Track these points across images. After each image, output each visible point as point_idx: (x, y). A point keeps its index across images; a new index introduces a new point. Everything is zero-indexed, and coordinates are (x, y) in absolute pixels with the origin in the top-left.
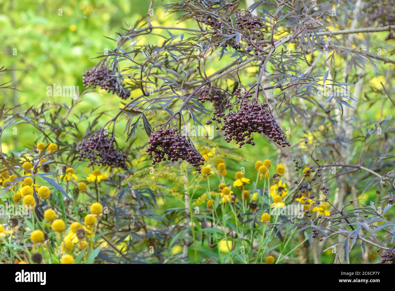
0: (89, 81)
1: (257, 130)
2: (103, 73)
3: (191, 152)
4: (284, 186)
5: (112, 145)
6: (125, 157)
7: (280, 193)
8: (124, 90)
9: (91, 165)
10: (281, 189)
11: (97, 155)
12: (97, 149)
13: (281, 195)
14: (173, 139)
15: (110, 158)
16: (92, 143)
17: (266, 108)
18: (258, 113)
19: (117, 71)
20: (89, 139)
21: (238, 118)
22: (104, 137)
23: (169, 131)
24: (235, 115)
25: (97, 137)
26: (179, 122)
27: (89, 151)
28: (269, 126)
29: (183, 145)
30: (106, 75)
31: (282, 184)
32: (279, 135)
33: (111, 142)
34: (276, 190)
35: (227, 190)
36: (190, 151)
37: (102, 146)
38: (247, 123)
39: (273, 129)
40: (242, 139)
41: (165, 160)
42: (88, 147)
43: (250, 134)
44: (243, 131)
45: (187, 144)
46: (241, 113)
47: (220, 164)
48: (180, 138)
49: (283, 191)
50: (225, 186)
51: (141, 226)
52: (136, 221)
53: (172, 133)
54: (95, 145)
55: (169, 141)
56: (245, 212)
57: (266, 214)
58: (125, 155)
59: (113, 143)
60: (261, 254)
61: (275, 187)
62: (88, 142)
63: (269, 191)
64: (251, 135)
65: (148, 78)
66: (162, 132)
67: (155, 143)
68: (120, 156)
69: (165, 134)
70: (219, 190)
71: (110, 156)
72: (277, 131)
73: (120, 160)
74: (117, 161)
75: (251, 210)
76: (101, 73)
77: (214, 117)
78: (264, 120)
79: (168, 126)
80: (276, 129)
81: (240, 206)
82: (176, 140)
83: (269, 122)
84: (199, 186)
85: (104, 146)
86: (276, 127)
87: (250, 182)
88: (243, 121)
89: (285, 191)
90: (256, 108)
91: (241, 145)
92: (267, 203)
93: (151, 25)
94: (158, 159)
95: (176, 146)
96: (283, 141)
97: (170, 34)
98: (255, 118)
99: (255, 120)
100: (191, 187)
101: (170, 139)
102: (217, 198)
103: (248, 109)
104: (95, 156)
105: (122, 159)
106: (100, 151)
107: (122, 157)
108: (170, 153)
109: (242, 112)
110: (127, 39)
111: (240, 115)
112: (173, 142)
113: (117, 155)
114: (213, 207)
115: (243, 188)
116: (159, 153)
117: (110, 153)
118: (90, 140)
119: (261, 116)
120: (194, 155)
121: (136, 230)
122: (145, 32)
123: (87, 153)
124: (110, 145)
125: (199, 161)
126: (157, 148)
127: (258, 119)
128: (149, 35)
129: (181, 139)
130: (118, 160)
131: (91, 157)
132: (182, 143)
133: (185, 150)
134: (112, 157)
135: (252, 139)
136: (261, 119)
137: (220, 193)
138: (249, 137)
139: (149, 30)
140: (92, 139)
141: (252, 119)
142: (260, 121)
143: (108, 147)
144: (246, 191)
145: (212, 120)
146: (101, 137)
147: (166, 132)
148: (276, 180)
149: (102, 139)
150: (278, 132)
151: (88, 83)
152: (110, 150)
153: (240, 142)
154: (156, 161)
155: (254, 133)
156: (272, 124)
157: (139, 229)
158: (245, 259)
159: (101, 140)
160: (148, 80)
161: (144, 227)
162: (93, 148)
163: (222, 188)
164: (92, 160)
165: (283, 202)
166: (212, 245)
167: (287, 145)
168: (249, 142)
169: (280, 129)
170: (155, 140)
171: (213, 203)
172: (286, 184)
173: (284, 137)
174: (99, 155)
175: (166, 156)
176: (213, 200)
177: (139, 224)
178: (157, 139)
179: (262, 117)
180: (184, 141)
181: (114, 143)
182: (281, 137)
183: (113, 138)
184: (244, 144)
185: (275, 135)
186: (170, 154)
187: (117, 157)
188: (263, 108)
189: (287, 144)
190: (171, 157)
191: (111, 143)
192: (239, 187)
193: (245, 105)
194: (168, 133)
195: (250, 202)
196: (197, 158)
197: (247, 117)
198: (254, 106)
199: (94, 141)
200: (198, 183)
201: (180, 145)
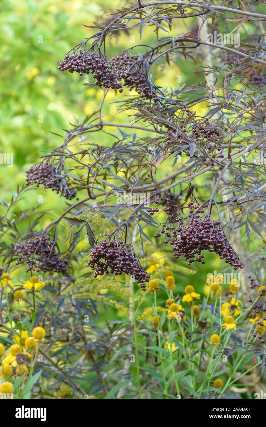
0: (32, 179)
1: (208, 247)
2: (48, 171)
3: (135, 269)
4: (237, 304)
5: (54, 249)
6: (66, 263)
7: (232, 312)
8: (69, 191)
9: (29, 270)
10: (233, 307)
11: (37, 260)
12: (37, 253)
13: (233, 314)
14: (117, 252)
15: (50, 263)
16: (32, 247)
17: (218, 227)
18: (209, 232)
19: (63, 169)
20: (29, 241)
21: (188, 235)
22: (45, 241)
23: (113, 243)
24: (185, 232)
25: (37, 240)
26: (124, 234)
27: (28, 255)
28: (220, 247)
29: (127, 259)
30: (50, 173)
31: (236, 302)
32: (231, 256)
33: (52, 246)
34: (229, 307)
35: (175, 307)
36: (135, 267)
37: (42, 250)
38: (197, 242)
39: (225, 250)
40: (192, 256)
41: (107, 273)
42: (27, 250)
43: (200, 252)
44: (194, 248)
45: (132, 259)
46: (191, 230)
47: (169, 277)
48: (125, 252)
49: (236, 310)
50: (173, 303)
51: (81, 337)
52: (75, 331)
53: (116, 246)
54: (35, 249)
55: (113, 255)
56: (193, 330)
57: (216, 335)
58: (66, 260)
59: (54, 247)
60: (208, 378)
61: (227, 305)
62: (27, 244)
63: (220, 309)
64: (202, 253)
65: (95, 179)
66: (106, 244)
67: (97, 255)
68: (61, 261)
69: (109, 247)
70: (166, 306)
71: (50, 261)
72: (229, 251)
73: (61, 266)
74: (58, 268)
75: (200, 328)
76: (45, 171)
77: (163, 230)
78: (215, 240)
79: (112, 238)
80: (228, 249)
81: (189, 322)
82: (121, 254)
83: (221, 242)
84: (145, 299)
85: (44, 250)
86: (228, 247)
87: (200, 297)
88: (193, 239)
89: (238, 310)
90: (208, 226)
91: (191, 262)
92: (217, 322)
93: (102, 122)
94: (100, 272)
95: (120, 261)
96: (234, 263)
97: (122, 133)
98: (206, 237)
99: (206, 240)
100: (136, 299)
101: (114, 253)
102: (164, 314)
103: (199, 227)
104: (34, 261)
105: (63, 265)
106: (40, 255)
107: (63, 263)
108: (114, 266)
109: (193, 229)
110: (75, 136)
111: (190, 232)
112: (117, 256)
113: (58, 261)
114: (159, 323)
115: (193, 303)
116: (102, 265)
117: (50, 258)
118: (30, 243)
119: (212, 235)
120: (139, 271)
121: (75, 341)
122: (95, 129)
123: (26, 257)
124: (51, 249)
125: (144, 278)
126: (100, 260)
127: (209, 239)
128: (100, 131)
129: (125, 254)
130: (59, 266)
131: (30, 262)
132: (127, 257)
133: (129, 265)
134: (52, 263)
135: (203, 257)
136: (212, 239)
137: (167, 310)
138: (200, 254)
139: (100, 127)
140: (32, 242)
141: (203, 237)
142: (212, 241)
143: (49, 252)
144: (196, 307)
145: (160, 233)
146: (42, 240)
147: (110, 245)
148: (229, 298)
149: (43, 242)
150: (231, 253)
151: (31, 181)
152: (51, 254)
153: (189, 259)
154: (99, 274)
155: (204, 250)
156: (223, 243)
157: (78, 341)
158: (191, 381)
159: (41, 243)
160: (95, 182)
161: (84, 339)
162: (32, 252)
163: (169, 304)
164: (31, 265)
165: (235, 323)
166: (156, 364)
167: (239, 268)
168: (199, 260)
169: (233, 250)
170: (98, 253)
171: (160, 319)
172: (239, 303)
173: (236, 258)
174: (39, 260)
175: (109, 269)
176: (159, 316)
177: (78, 335)
178: (100, 251)
179: (213, 237)
180: (129, 256)
181: (56, 248)
182: (233, 258)
183: (55, 242)
184: (193, 261)
185: (227, 256)
186: (113, 268)
187: (58, 262)
188: (215, 226)
189: (240, 266)
190: (114, 271)
191: (52, 248)
192: (188, 302)
193: (196, 222)
194: (112, 245)
195: (200, 320)
196: (142, 275)
197: (197, 235)
198: (205, 224)
199: (34, 244)
200: (144, 296)
201: (124, 260)
